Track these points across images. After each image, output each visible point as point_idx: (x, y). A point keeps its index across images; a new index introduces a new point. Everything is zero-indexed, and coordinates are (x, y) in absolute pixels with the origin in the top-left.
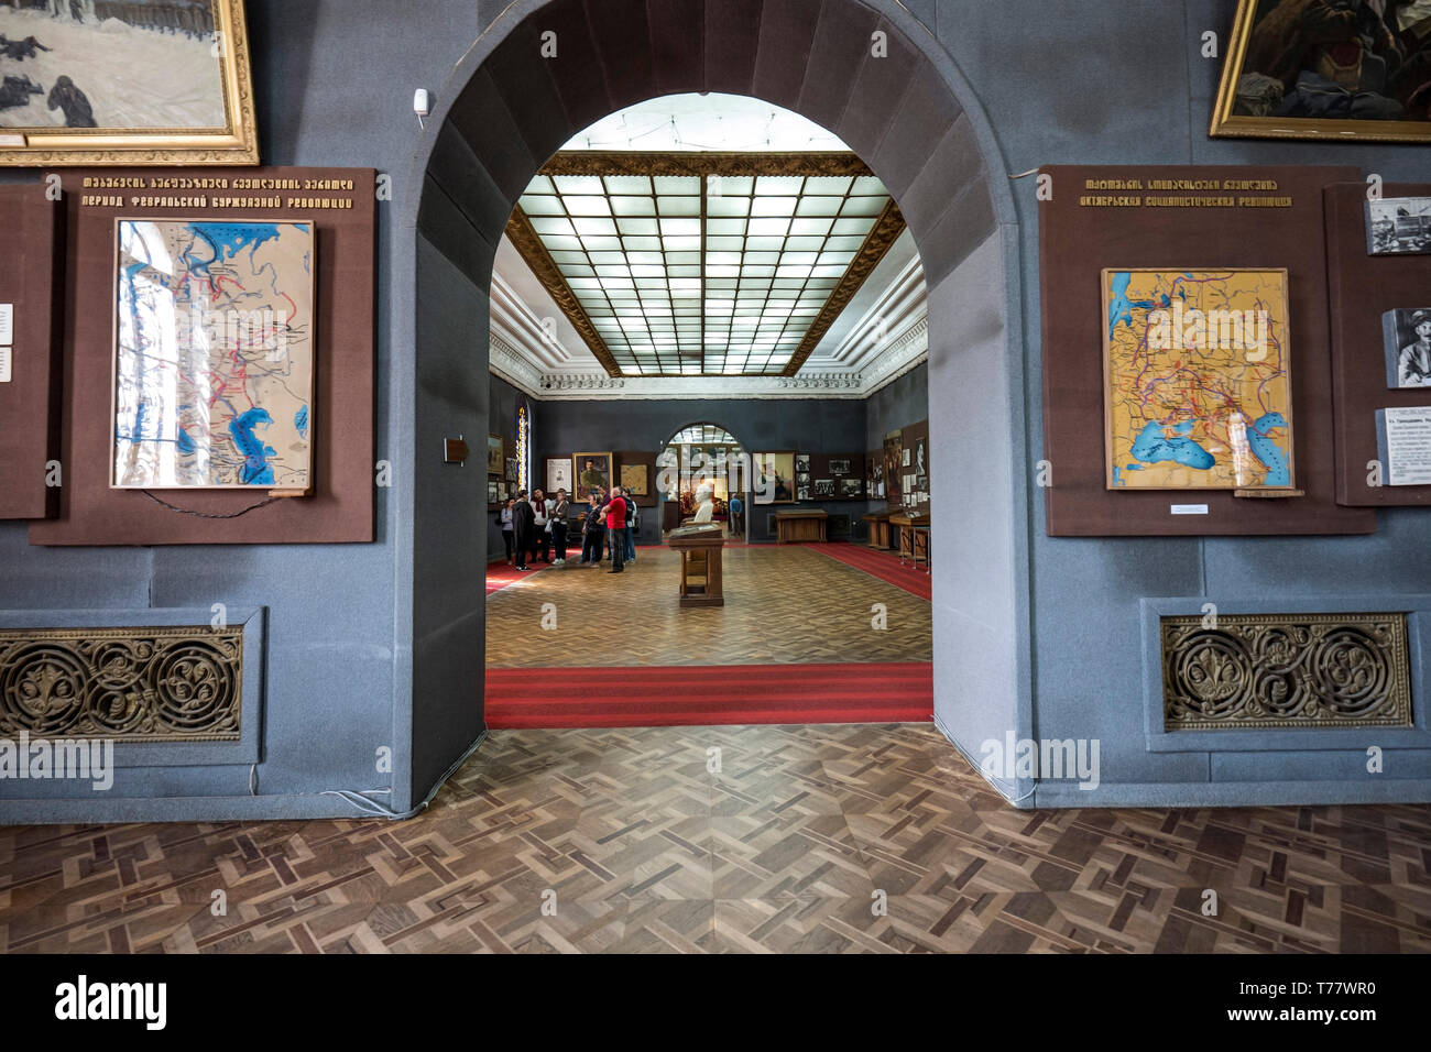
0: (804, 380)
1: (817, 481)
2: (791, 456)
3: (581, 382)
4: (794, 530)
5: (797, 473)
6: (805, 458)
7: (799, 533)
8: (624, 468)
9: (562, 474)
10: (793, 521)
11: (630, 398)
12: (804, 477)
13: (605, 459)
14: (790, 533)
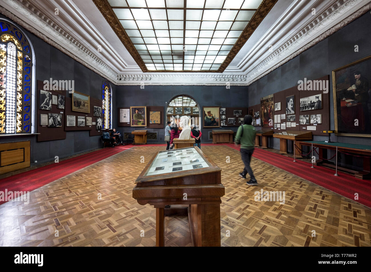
0: (224, 78)
1: (229, 119)
2: (218, 109)
3: (134, 78)
4: (219, 138)
5: (220, 115)
6: (224, 109)
7: (221, 139)
8: (151, 113)
9: (126, 116)
10: (219, 135)
11: (154, 84)
12: (224, 117)
13: (143, 109)
14: (218, 140)
